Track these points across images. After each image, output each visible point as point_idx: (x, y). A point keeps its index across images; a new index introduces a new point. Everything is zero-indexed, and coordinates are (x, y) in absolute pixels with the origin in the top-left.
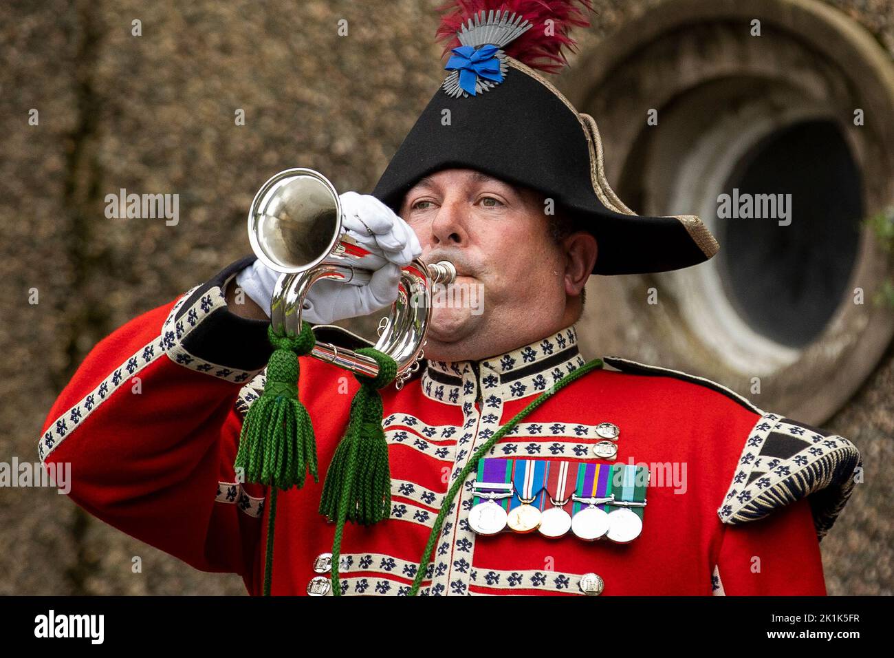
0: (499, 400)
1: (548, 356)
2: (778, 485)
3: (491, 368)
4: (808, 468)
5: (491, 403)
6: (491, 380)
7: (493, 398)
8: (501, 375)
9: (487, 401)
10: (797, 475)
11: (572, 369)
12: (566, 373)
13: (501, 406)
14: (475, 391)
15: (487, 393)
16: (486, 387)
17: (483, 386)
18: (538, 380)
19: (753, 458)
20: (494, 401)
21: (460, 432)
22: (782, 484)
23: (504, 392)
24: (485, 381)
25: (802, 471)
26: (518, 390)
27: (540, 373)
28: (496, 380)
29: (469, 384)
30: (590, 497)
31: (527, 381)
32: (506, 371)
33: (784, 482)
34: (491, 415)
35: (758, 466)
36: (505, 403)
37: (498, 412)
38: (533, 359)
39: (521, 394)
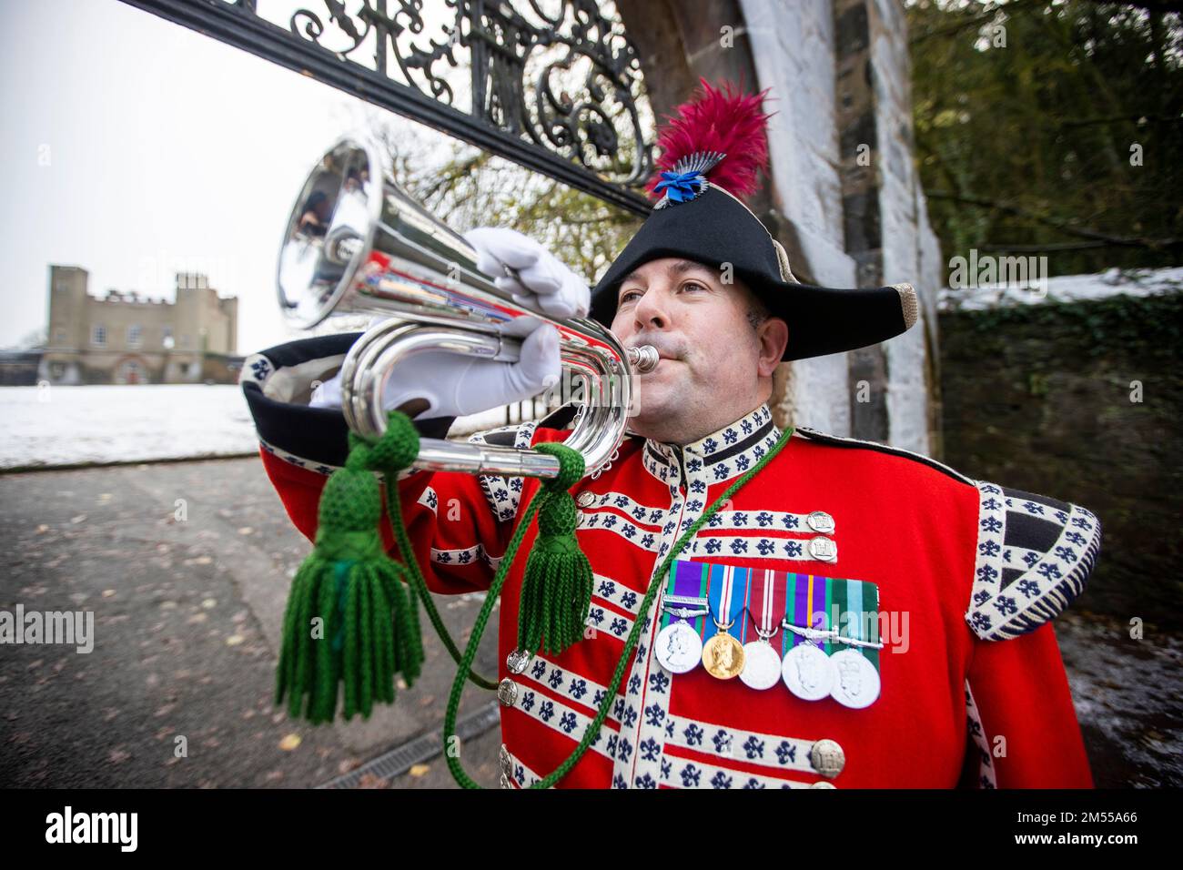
0: (703, 485)
1: (748, 435)
2: (1051, 593)
3: (694, 453)
4: (1080, 566)
5: (695, 488)
6: (695, 465)
7: (697, 482)
8: (704, 458)
9: (692, 486)
10: (1070, 576)
11: (771, 444)
12: (767, 450)
13: (706, 490)
14: (679, 474)
15: (691, 478)
16: (690, 472)
17: (687, 470)
18: (741, 461)
19: (998, 548)
20: (698, 485)
21: (666, 517)
22: (1057, 592)
23: (707, 475)
24: (688, 465)
25: (1075, 571)
26: (722, 472)
27: (742, 453)
28: (700, 464)
29: (673, 468)
30: (805, 627)
31: (730, 462)
32: (709, 454)
33: (1058, 587)
34: (696, 502)
35: (1009, 561)
36: (709, 487)
37: (702, 498)
38: (735, 440)
39: (725, 477)
